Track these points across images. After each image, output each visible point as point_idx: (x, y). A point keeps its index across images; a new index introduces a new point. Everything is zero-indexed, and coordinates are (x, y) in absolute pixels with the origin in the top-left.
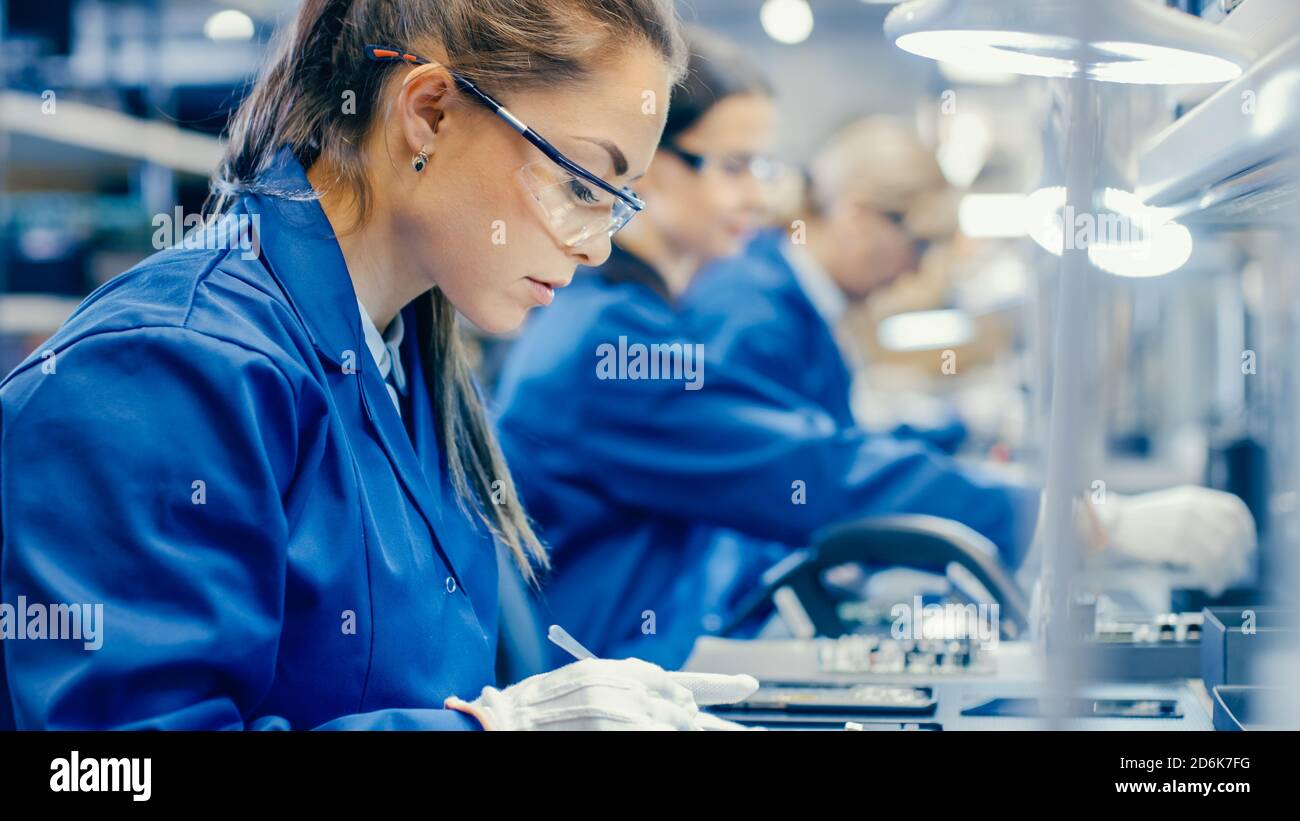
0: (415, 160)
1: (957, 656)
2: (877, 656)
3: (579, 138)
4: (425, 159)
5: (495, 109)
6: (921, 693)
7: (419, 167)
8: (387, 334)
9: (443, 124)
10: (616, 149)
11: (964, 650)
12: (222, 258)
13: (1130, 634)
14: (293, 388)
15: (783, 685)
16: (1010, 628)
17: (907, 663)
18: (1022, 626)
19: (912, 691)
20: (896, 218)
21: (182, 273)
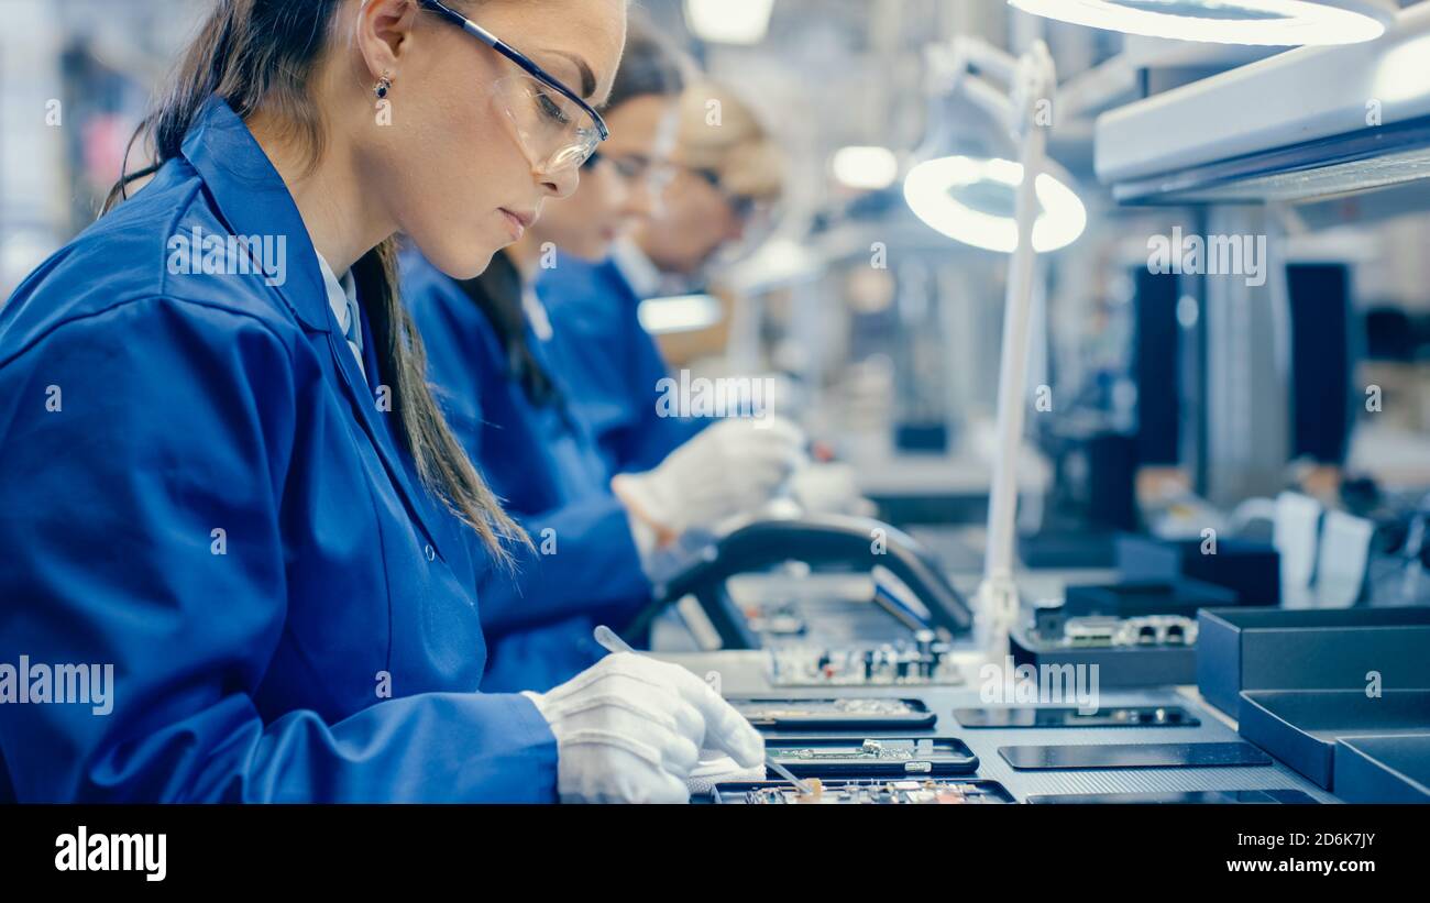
0: (377, 86)
3: (549, 51)
4: (388, 84)
5: (462, 22)
7: (382, 93)
8: (343, 282)
10: (585, 65)
12: (181, 216)
13: (1108, 637)
14: (286, 348)
20: (711, 177)
21: (142, 238)
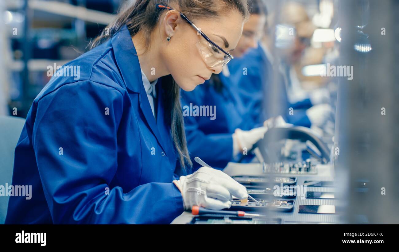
0: (168, 38)
1: (305, 168)
2: (282, 168)
3: (215, 35)
4: (170, 38)
5: (191, 24)
6: (292, 179)
7: (168, 40)
9: (176, 28)
10: (225, 39)
11: (308, 167)
12: (102, 58)
15: (250, 177)
16: (324, 160)
17: (290, 170)
18: (328, 160)
19: (289, 179)
21: (89, 62)
